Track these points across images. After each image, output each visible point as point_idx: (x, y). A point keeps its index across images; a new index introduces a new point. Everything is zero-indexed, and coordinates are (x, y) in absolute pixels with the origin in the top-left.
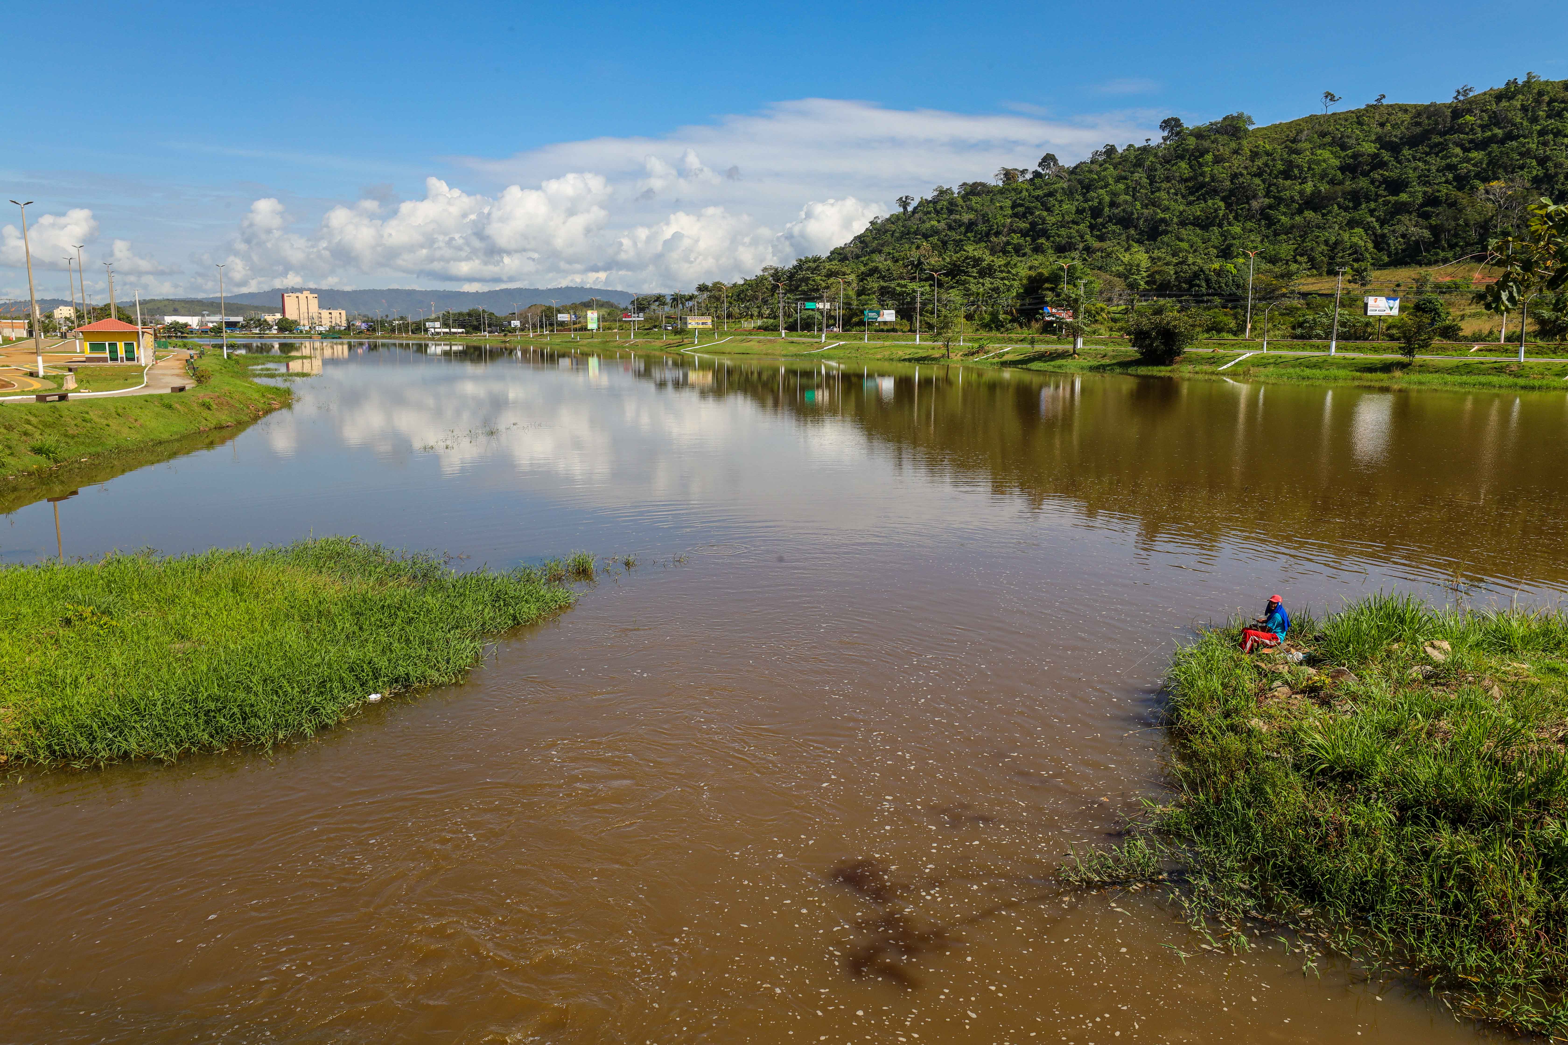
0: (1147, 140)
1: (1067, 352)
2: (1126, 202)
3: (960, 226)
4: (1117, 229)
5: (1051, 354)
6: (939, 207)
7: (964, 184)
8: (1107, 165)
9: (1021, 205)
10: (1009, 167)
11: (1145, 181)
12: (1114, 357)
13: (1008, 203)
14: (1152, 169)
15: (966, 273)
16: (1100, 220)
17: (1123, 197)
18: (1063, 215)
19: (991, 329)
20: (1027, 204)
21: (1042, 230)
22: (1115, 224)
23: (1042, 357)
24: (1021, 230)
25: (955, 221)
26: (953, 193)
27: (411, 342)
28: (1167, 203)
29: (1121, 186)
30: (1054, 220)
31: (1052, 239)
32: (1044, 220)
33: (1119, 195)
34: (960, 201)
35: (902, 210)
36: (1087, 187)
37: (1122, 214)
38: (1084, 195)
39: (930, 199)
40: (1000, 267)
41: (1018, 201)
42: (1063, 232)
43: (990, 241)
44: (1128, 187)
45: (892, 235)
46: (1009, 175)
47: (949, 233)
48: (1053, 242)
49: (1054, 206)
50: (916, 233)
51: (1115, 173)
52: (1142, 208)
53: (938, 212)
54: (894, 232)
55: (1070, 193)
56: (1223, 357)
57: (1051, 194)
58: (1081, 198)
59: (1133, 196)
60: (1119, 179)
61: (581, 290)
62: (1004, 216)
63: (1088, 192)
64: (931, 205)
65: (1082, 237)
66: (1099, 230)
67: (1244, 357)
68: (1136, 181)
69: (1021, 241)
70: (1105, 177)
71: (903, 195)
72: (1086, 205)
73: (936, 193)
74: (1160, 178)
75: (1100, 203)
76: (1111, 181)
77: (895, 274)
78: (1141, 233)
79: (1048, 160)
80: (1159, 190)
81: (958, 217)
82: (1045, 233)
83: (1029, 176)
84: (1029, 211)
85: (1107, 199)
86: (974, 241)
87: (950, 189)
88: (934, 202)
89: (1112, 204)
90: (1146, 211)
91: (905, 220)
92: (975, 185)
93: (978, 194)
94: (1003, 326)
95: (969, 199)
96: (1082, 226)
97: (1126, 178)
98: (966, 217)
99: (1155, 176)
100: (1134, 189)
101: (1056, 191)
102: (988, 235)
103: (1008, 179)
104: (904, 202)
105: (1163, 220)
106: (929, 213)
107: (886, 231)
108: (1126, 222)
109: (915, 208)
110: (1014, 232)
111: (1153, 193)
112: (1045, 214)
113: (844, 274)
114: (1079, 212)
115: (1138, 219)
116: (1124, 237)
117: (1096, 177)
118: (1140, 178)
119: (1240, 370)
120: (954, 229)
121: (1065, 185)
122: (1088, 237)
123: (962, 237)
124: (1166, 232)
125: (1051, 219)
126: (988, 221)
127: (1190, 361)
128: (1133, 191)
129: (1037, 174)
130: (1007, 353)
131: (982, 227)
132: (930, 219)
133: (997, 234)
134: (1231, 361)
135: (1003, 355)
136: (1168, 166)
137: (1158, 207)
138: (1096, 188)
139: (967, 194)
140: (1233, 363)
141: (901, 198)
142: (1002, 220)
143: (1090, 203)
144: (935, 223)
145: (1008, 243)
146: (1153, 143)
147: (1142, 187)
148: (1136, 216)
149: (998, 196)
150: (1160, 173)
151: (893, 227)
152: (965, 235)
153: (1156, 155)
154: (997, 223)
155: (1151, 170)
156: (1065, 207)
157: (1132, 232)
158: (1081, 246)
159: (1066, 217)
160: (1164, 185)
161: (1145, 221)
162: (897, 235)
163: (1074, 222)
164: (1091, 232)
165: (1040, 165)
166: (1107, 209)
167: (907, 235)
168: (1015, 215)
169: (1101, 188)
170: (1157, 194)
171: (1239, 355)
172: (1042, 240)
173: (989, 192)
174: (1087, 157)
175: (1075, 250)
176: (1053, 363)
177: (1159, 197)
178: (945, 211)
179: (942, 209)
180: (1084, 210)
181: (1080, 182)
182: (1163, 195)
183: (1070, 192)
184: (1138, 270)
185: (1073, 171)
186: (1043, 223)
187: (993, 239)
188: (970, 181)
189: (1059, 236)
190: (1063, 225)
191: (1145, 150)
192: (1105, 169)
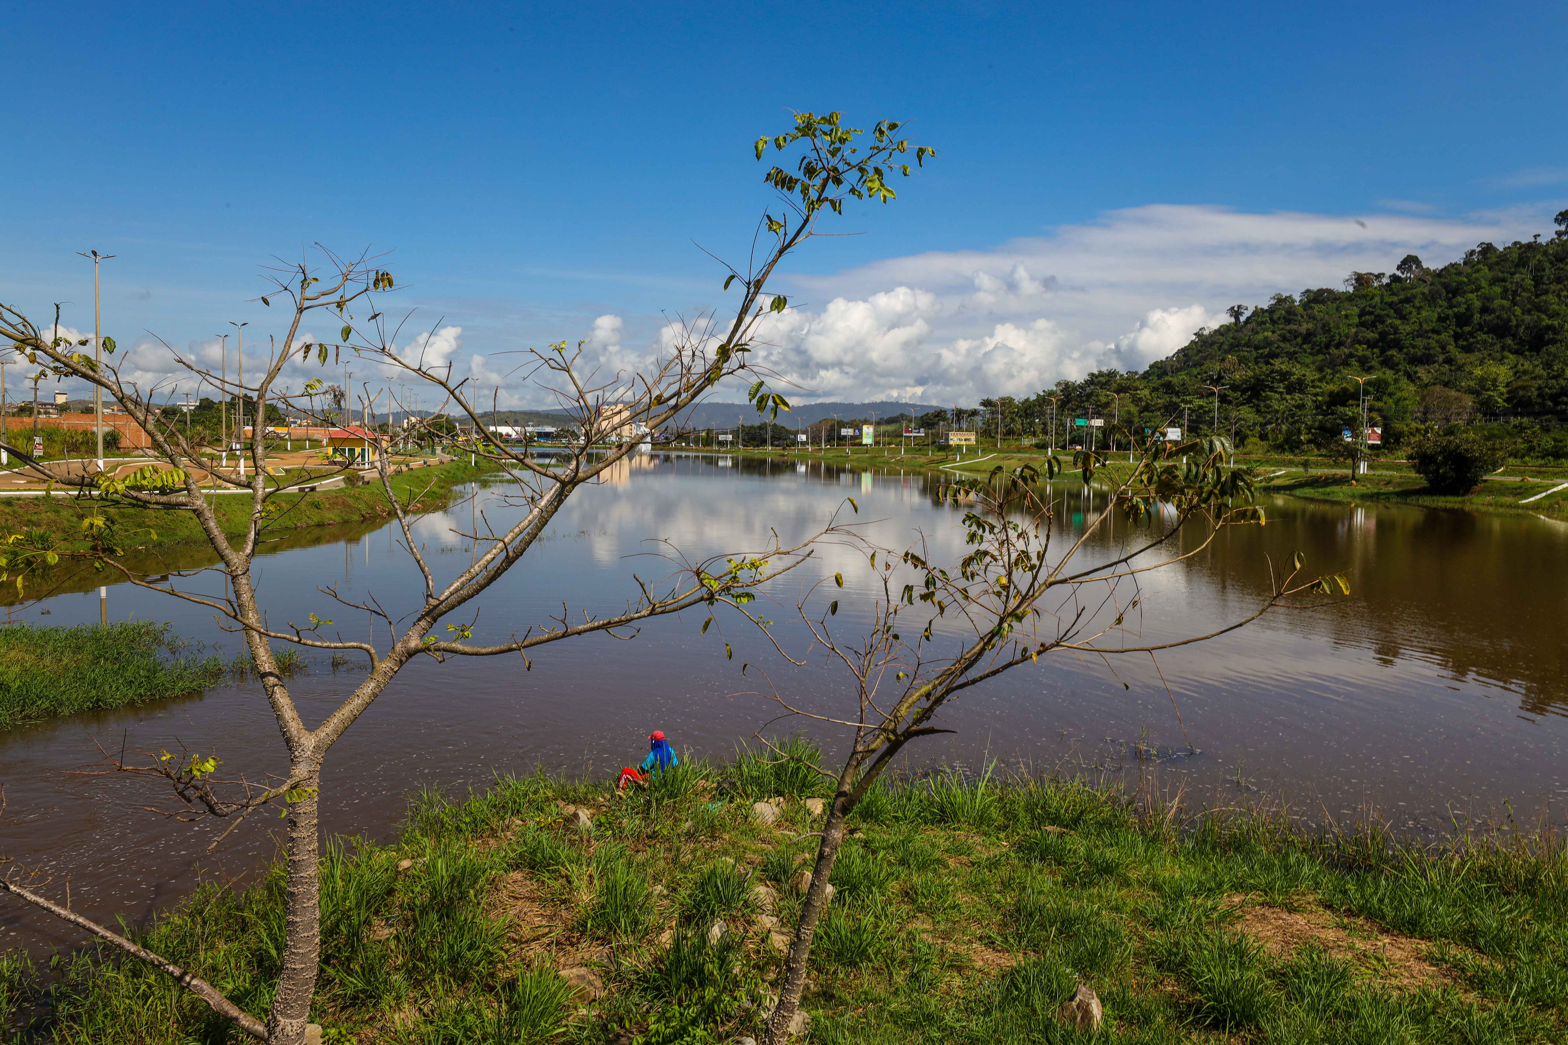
0: (1535, 236)
1: (1347, 477)
2: (1503, 307)
3: (1296, 337)
4: (1489, 338)
5: (1327, 479)
6: (1275, 317)
7: (1308, 291)
8: (1481, 266)
9: (1371, 313)
10: (1363, 271)
11: (1529, 282)
12: (1399, 484)
13: (1356, 310)
14: (1539, 268)
15: (1272, 389)
16: (1467, 329)
17: (1498, 302)
18: (1421, 324)
19: (1284, 450)
20: (1378, 312)
21: (1395, 339)
22: (1487, 333)
23: (1314, 482)
24: (1369, 340)
25: (1290, 332)
26: (1293, 301)
27: (700, 454)
28: (1556, 307)
29: (1497, 289)
30: (1408, 329)
31: (1405, 350)
32: (1396, 330)
33: (1493, 300)
34: (1300, 310)
35: (1233, 320)
36: (1454, 291)
37: (1495, 321)
38: (1449, 300)
39: (1266, 308)
40: (1313, 381)
41: (1368, 309)
42: (1420, 342)
43: (1329, 354)
44: (1506, 290)
45: (1220, 349)
46: (1361, 280)
47: (1282, 344)
48: (1406, 354)
49: (1410, 313)
50: (1247, 345)
51: (1490, 275)
52: (1523, 314)
53: (1273, 322)
54: (1222, 344)
55: (1431, 299)
56: (1532, 488)
57: (1407, 300)
58: (1445, 304)
59: (1512, 301)
60: (1494, 282)
61: (896, 405)
62: (1349, 325)
63: (1454, 296)
64: (1267, 314)
65: (1443, 348)
66: (1466, 340)
67: (1560, 488)
68: (1517, 283)
69: (1368, 353)
70: (1477, 279)
71: (1235, 304)
72: (1450, 312)
73: (1273, 302)
74: (1549, 278)
75: (1468, 309)
76: (1484, 283)
77: (1191, 389)
78: (1522, 342)
79: (1410, 262)
80: (1546, 292)
81: (1295, 327)
82: (1397, 344)
83: (1385, 281)
84: (1380, 319)
85: (1478, 304)
86: (1311, 354)
87: (1290, 297)
88: (1271, 310)
89: (1484, 310)
90: (1527, 318)
91: (1237, 331)
92: (1321, 291)
93: (1323, 302)
94: (1298, 448)
95: (1311, 308)
96: (1444, 336)
97: (1504, 280)
98: (1304, 327)
99: (1542, 277)
100: (1515, 293)
101: (1415, 297)
102: (1328, 346)
103: (1361, 284)
104: (1236, 312)
105: (1550, 328)
106: (1264, 323)
107: (1213, 343)
108: (1501, 330)
109: (1248, 318)
110: (1360, 343)
111: (1537, 296)
112: (1398, 322)
113: (1136, 389)
114: (1441, 319)
115: (1518, 326)
116: (1498, 347)
117: (1465, 280)
118: (1523, 280)
119: (1547, 503)
120: (1288, 341)
121: (1426, 291)
122: (1451, 348)
123: (1297, 349)
124: (1553, 342)
125: (1405, 329)
126: (1329, 331)
127: (1491, 490)
128: (1511, 295)
129: (1394, 278)
130: (1278, 477)
131: (1321, 338)
132: (1264, 330)
133: (1338, 346)
134: (1541, 492)
135: (1272, 479)
136: (1561, 266)
137: (1545, 312)
138: (1465, 292)
139: (1309, 302)
140: (1544, 494)
141: (1233, 308)
142: (1344, 329)
143: (1456, 310)
144: (1270, 334)
145: (1351, 355)
146: (1543, 240)
147: (1524, 290)
148: (1514, 323)
149: (1346, 304)
150: (1549, 272)
151: (1222, 339)
152: (1300, 347)
153: (1545, 253)
154: (1339, 334)
155: (1538, 270)
156: (1424, 313)
157: (1509, 341)
158: (1441, 358)
159: (1425, 326)
160: (1553, 287)
161: (1527, 328)
162: (1225, 347)
163: (1434, 331)
164: (1456, 342)
165: (1399, 268)
166: (1477, 316)
167: (1234, 347)
168: (1362, 324)
169: (1472, 292)
170: (1544, 298)
171: (1554, 486)
172: (1393, 352)
173: (1335, 299)
174: (1458, 258)
175: (1434, 362)
176: (1320, 490)
177: (1546, 302)
178: (1282, 320)
179: (1279, 318)
180: (1447, 317)
181: (1446, 286)
182: (1551, 298)
183: (1432, 297)
184: (1495, 385)
185: (1439, 274)
186: (1395, 333)
187: (1333, 350)
188: (1315, 288)
189: (1414, 347)
190: (1421, 334)
191: (1531, 247)
192: (1478, 271)
